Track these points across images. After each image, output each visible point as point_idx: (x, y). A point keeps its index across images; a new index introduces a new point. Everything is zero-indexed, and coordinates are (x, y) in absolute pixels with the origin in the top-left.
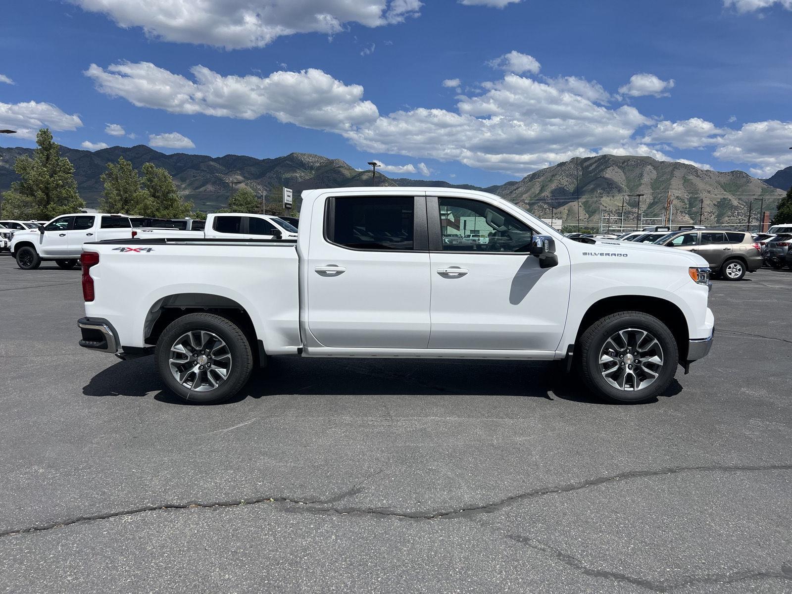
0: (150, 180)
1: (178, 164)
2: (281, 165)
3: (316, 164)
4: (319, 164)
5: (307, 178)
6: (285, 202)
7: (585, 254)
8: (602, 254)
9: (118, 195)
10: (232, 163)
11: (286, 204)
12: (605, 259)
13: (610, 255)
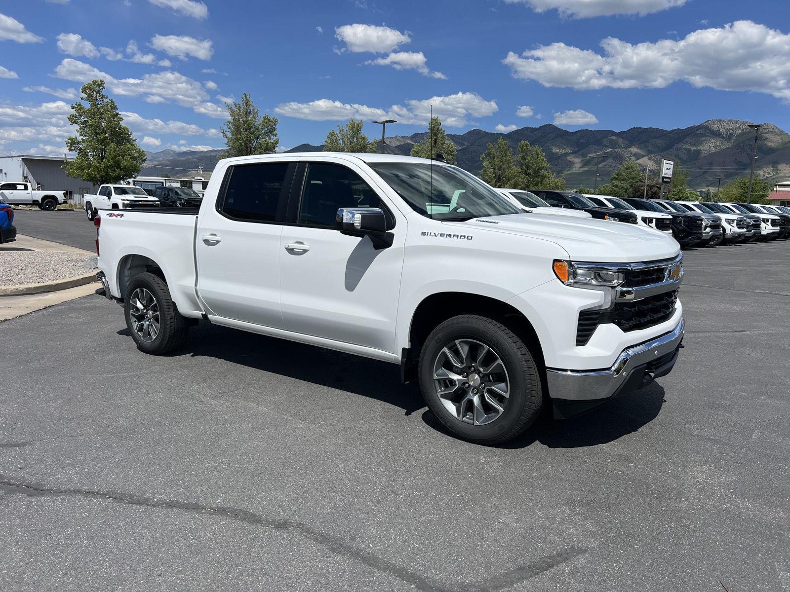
0: (524, 158)
1: (581, 141)
2: (692, 135)
3: (737, 131)
4: (740, 131)
5: (723, 147)
6: (663, 175)
7: (423, 234)
8: (442, 235)
9: (494, 173)
10: (637, 136)
11: (664, 177)
12: (446, 241)
13: (452, 236)
